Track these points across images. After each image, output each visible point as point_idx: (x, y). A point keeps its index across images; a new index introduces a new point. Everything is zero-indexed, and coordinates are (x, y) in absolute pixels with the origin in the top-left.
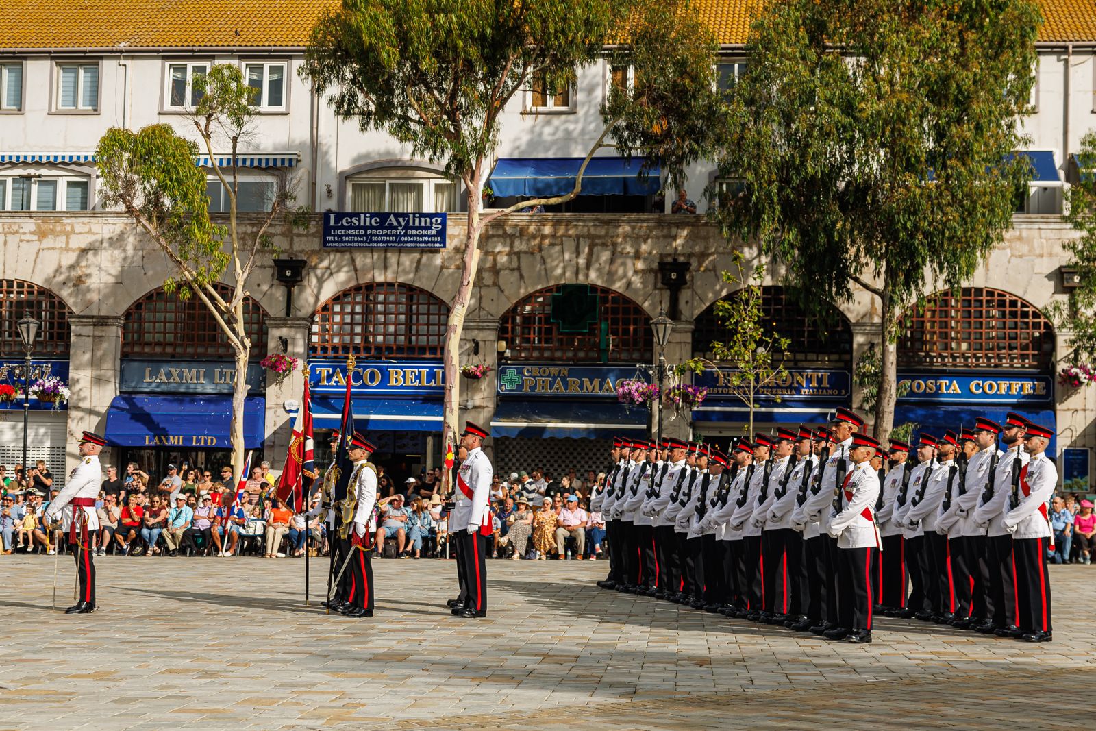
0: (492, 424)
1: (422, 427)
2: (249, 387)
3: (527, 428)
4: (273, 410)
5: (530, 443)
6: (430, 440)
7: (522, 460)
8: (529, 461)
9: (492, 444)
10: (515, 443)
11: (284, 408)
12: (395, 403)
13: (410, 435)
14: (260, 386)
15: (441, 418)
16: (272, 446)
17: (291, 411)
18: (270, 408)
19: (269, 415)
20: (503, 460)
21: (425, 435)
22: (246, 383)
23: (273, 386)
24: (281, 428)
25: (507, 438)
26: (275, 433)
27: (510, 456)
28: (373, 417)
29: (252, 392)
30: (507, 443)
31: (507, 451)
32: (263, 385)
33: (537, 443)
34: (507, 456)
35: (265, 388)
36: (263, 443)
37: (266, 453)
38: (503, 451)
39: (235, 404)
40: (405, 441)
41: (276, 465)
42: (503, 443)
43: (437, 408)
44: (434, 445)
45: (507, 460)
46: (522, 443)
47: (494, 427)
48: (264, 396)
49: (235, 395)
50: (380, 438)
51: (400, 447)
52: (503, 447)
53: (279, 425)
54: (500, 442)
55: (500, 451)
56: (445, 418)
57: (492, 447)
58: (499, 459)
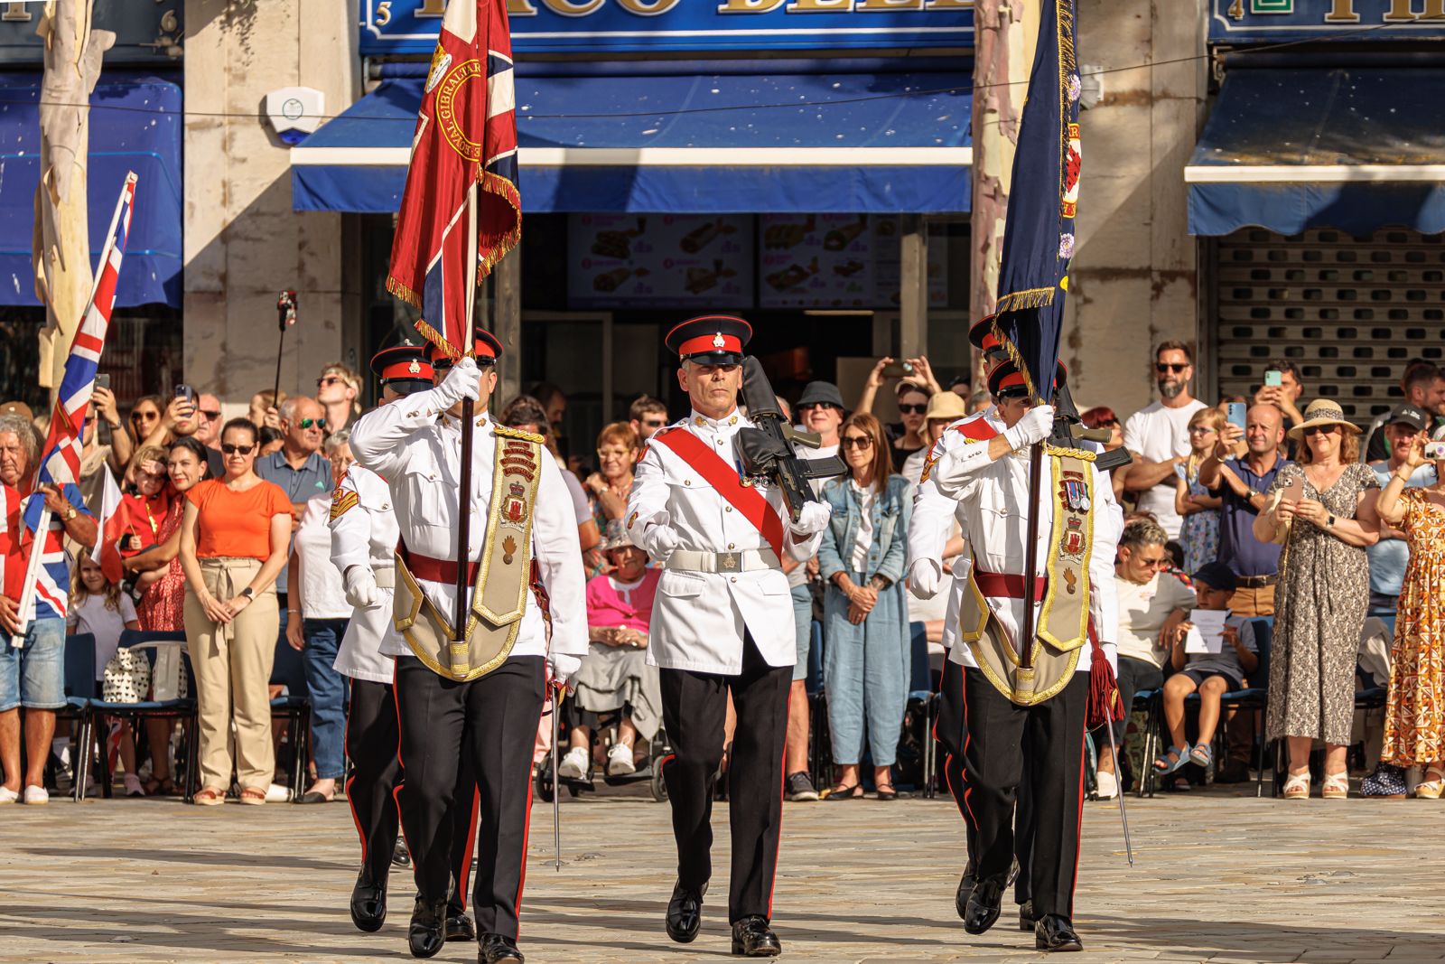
0: (1194, 174)
1: (879, 197)
2: (110, 38)
3: (1352, 192)
4: (215, 137)
5: (1363, 255)
6: (913, 251)
7: (1329, 334)
8: (1364, 334)
9: (1192, 265)
10: (1295, 254)
11: (266, 122)
12: (754, 87)
13: (821, 232)
14: (156, 31)
15: (961, 156)
16: (219, 295)
17: (293, 138)
18: (202, 127)
19: (200, 153)
20: (1242, 333)
21: (890, 228)
22: (97, 23)
23: (213, 29)
24: (253, 213)
25: (1257, 235)
26: (226, 236)
27: (1277, 314)
28: (651, 156)
29: (126, 55)
30: (1260, 254)
31: (1260, 294)
32: (168, 22)
33: (1398, 255)
34: (1260, 314)
35: (178, 36)
36: (176, 284)
37: (192, 324)
38: (1242, 294)
39: (51, 117)
40: (801, 255)
41: (236, 378)
42: (1242, 257)
43: (942, 106)
44: (932, 271)
45: (1260, 332)
46: (1329, 254)
47: (1202, 189)
48: (174, 70)
49: (51, 78)
50: (689, 245)
51: (780, 283)
52: (1245, 275)
53: (244, 198)
54: (1227, 254)
55: (1227, 294)
56: (979, 154)
57: (1191, 278)
58: (1226, 333)
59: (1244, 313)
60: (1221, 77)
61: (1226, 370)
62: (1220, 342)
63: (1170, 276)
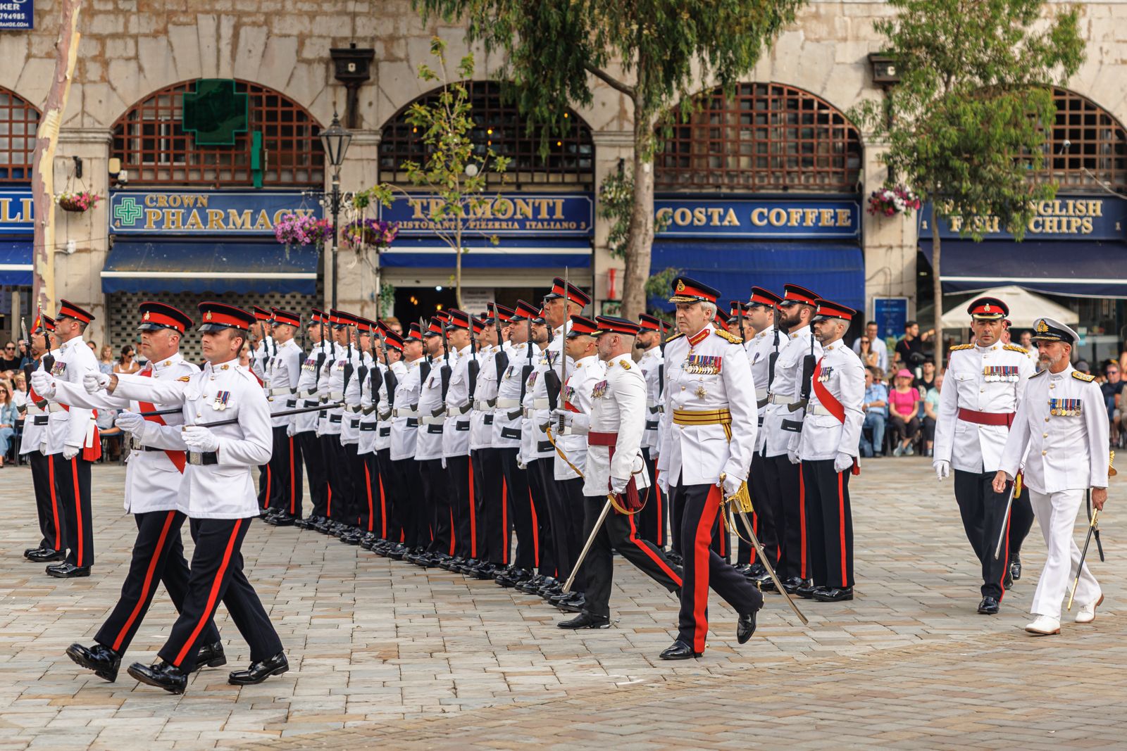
0: (103, 274)
6: (16, 297)
9: (103, 302)
10: (135, 299)
15: (29, 268)
20: (119, 323)
25: (123, 293)
27: (129, 317)
30: (125, 299)
31: (124, 311)
34: (124, 317)
38: (119, 311)
42: (119, 300)
43: (23, 253)
44: (22, 304)
45: (124, 323)
52: (119, 305)
54: (114, 299)
55: (114, 311)
56: (36, 267)
57: (103, 306)
58: (114, 323)
59: (119, 317)
60: (113, 245)
61: (114, 334)
62: (112, 326)
63: (96, 305)
